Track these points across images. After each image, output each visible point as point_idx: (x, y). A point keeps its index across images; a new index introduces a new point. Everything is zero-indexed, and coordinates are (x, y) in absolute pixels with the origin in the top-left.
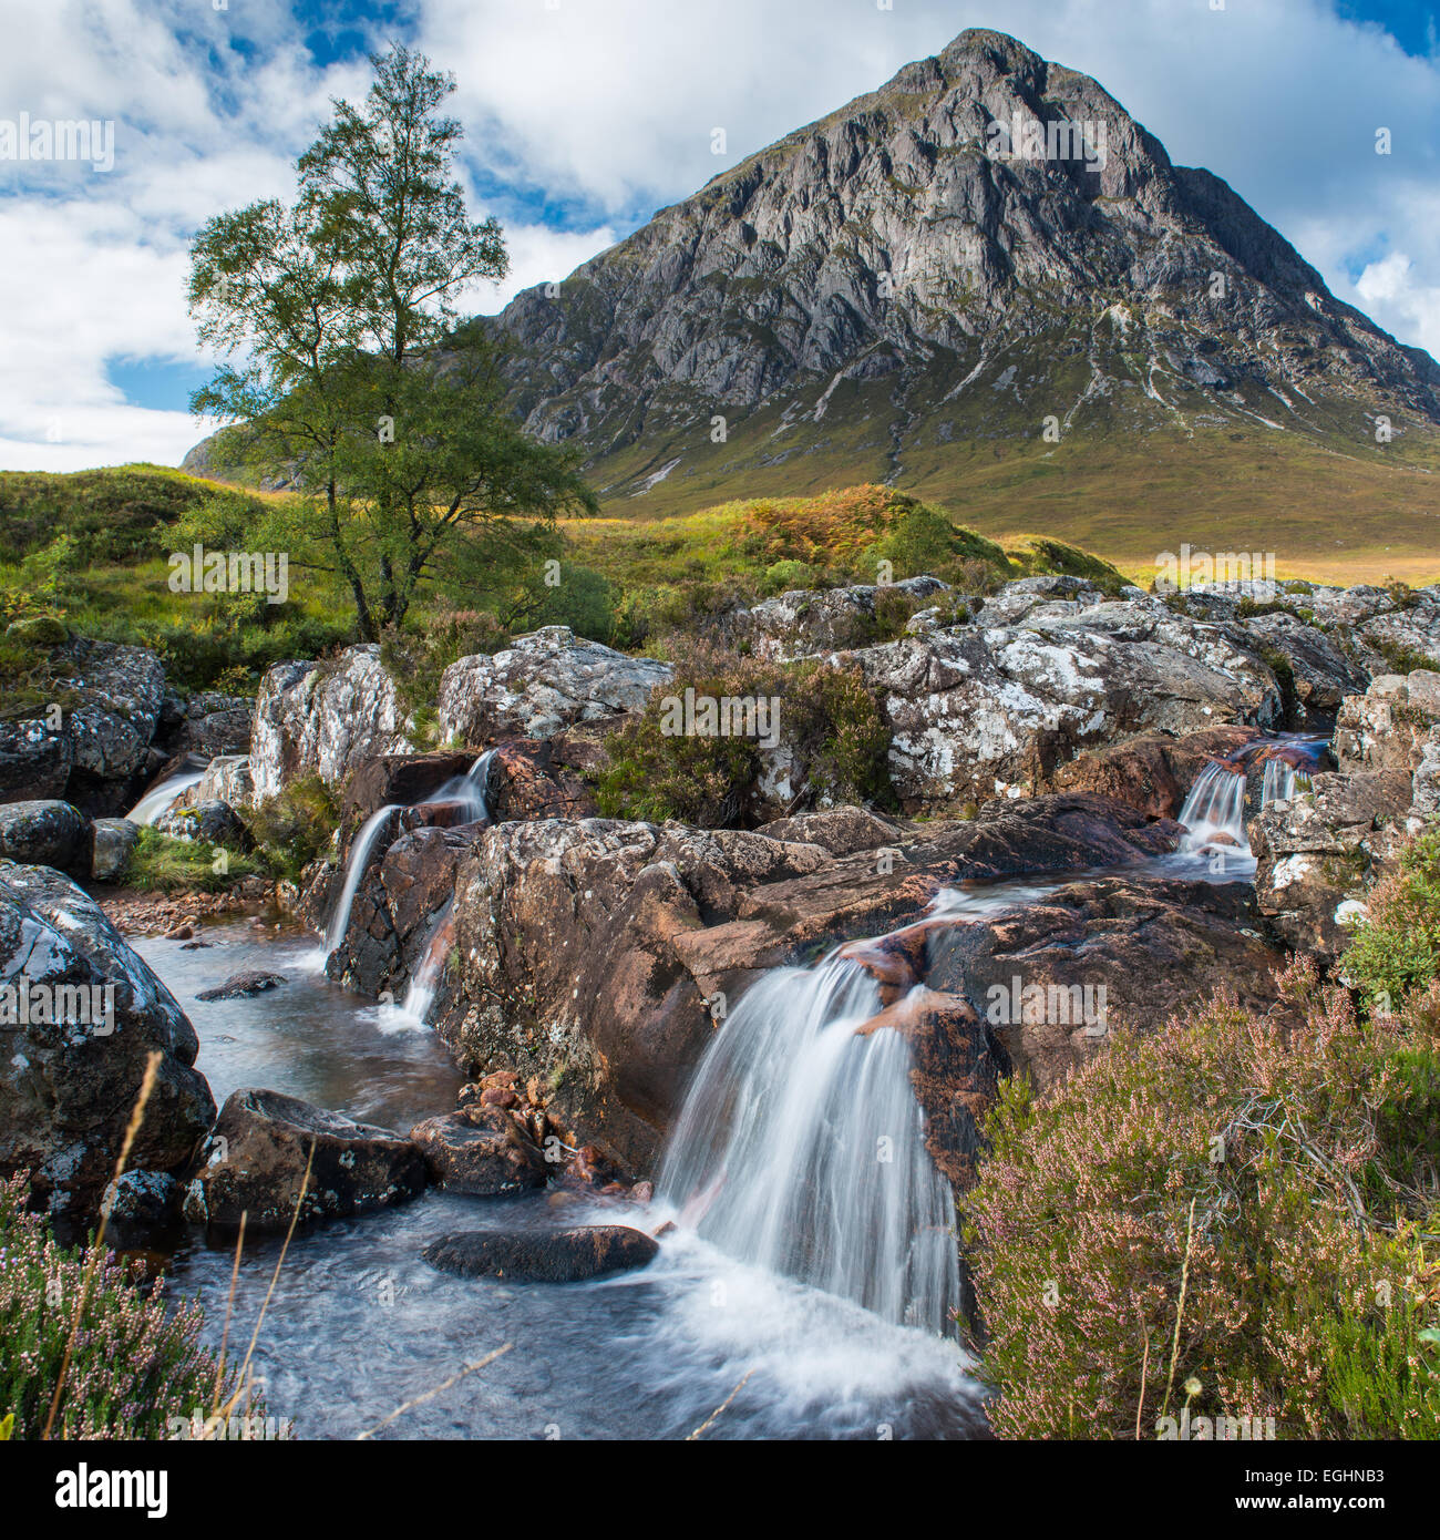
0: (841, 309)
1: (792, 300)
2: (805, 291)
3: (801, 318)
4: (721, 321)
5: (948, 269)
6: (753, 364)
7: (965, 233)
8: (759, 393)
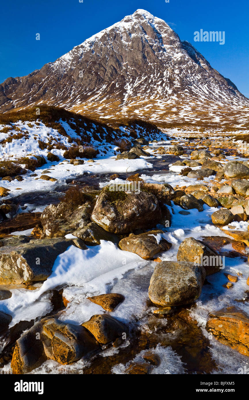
0: (113, 68)
1: (102, 66)
2: (105, 64)
3: (105, 70)
4: (88, 70)
5: (135, 60)
6: (94, 80)
7: (138, 52)
8: (96, 86)
